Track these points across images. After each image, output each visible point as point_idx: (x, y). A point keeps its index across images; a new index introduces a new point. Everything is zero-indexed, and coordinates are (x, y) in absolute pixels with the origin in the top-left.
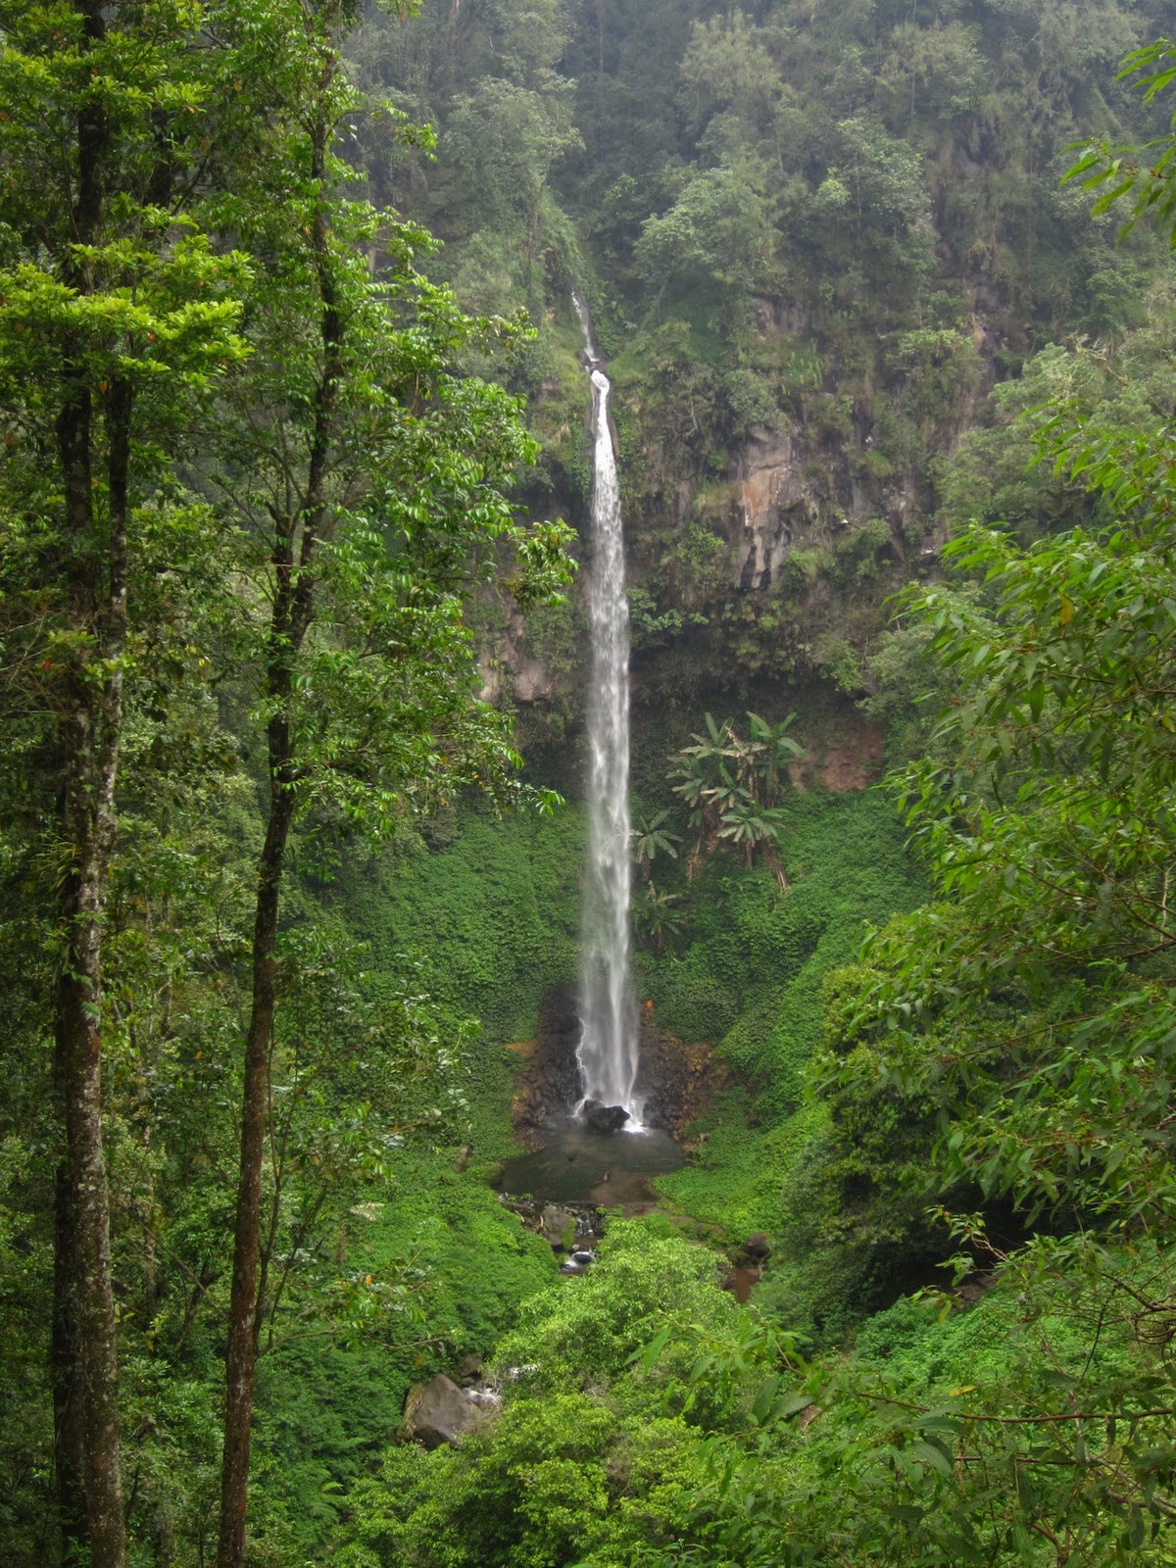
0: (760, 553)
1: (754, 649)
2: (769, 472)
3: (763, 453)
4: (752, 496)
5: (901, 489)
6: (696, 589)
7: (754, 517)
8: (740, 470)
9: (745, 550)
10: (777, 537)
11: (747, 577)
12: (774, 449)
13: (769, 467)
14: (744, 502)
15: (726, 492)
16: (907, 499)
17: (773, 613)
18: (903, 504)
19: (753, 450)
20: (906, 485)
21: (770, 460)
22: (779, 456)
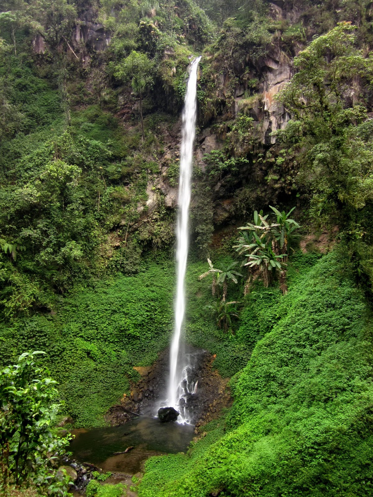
0: (274, 125)
1: (276, 177)
2: (278, 85)
3: (276, 76)
4: (270, 98)
5: (351, 85)
6: (242, 146)
7: (270, 106)
8: (265, 87)
9: (266, 124)
10: (284, 117)
11: (268, 138)
12: (281, 73)
13: (278, 83)
14: (265, 100)
15: (256, 97)
16: (355, 91)
17: (281, 155)
18: (352, 93)
19: (270, 76)
20: (355, 83)
21: (279, 79)
22: (283, 77)
